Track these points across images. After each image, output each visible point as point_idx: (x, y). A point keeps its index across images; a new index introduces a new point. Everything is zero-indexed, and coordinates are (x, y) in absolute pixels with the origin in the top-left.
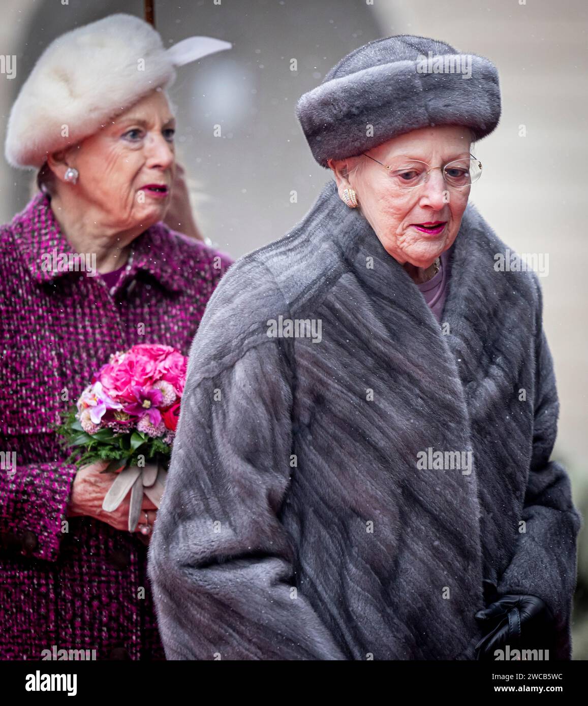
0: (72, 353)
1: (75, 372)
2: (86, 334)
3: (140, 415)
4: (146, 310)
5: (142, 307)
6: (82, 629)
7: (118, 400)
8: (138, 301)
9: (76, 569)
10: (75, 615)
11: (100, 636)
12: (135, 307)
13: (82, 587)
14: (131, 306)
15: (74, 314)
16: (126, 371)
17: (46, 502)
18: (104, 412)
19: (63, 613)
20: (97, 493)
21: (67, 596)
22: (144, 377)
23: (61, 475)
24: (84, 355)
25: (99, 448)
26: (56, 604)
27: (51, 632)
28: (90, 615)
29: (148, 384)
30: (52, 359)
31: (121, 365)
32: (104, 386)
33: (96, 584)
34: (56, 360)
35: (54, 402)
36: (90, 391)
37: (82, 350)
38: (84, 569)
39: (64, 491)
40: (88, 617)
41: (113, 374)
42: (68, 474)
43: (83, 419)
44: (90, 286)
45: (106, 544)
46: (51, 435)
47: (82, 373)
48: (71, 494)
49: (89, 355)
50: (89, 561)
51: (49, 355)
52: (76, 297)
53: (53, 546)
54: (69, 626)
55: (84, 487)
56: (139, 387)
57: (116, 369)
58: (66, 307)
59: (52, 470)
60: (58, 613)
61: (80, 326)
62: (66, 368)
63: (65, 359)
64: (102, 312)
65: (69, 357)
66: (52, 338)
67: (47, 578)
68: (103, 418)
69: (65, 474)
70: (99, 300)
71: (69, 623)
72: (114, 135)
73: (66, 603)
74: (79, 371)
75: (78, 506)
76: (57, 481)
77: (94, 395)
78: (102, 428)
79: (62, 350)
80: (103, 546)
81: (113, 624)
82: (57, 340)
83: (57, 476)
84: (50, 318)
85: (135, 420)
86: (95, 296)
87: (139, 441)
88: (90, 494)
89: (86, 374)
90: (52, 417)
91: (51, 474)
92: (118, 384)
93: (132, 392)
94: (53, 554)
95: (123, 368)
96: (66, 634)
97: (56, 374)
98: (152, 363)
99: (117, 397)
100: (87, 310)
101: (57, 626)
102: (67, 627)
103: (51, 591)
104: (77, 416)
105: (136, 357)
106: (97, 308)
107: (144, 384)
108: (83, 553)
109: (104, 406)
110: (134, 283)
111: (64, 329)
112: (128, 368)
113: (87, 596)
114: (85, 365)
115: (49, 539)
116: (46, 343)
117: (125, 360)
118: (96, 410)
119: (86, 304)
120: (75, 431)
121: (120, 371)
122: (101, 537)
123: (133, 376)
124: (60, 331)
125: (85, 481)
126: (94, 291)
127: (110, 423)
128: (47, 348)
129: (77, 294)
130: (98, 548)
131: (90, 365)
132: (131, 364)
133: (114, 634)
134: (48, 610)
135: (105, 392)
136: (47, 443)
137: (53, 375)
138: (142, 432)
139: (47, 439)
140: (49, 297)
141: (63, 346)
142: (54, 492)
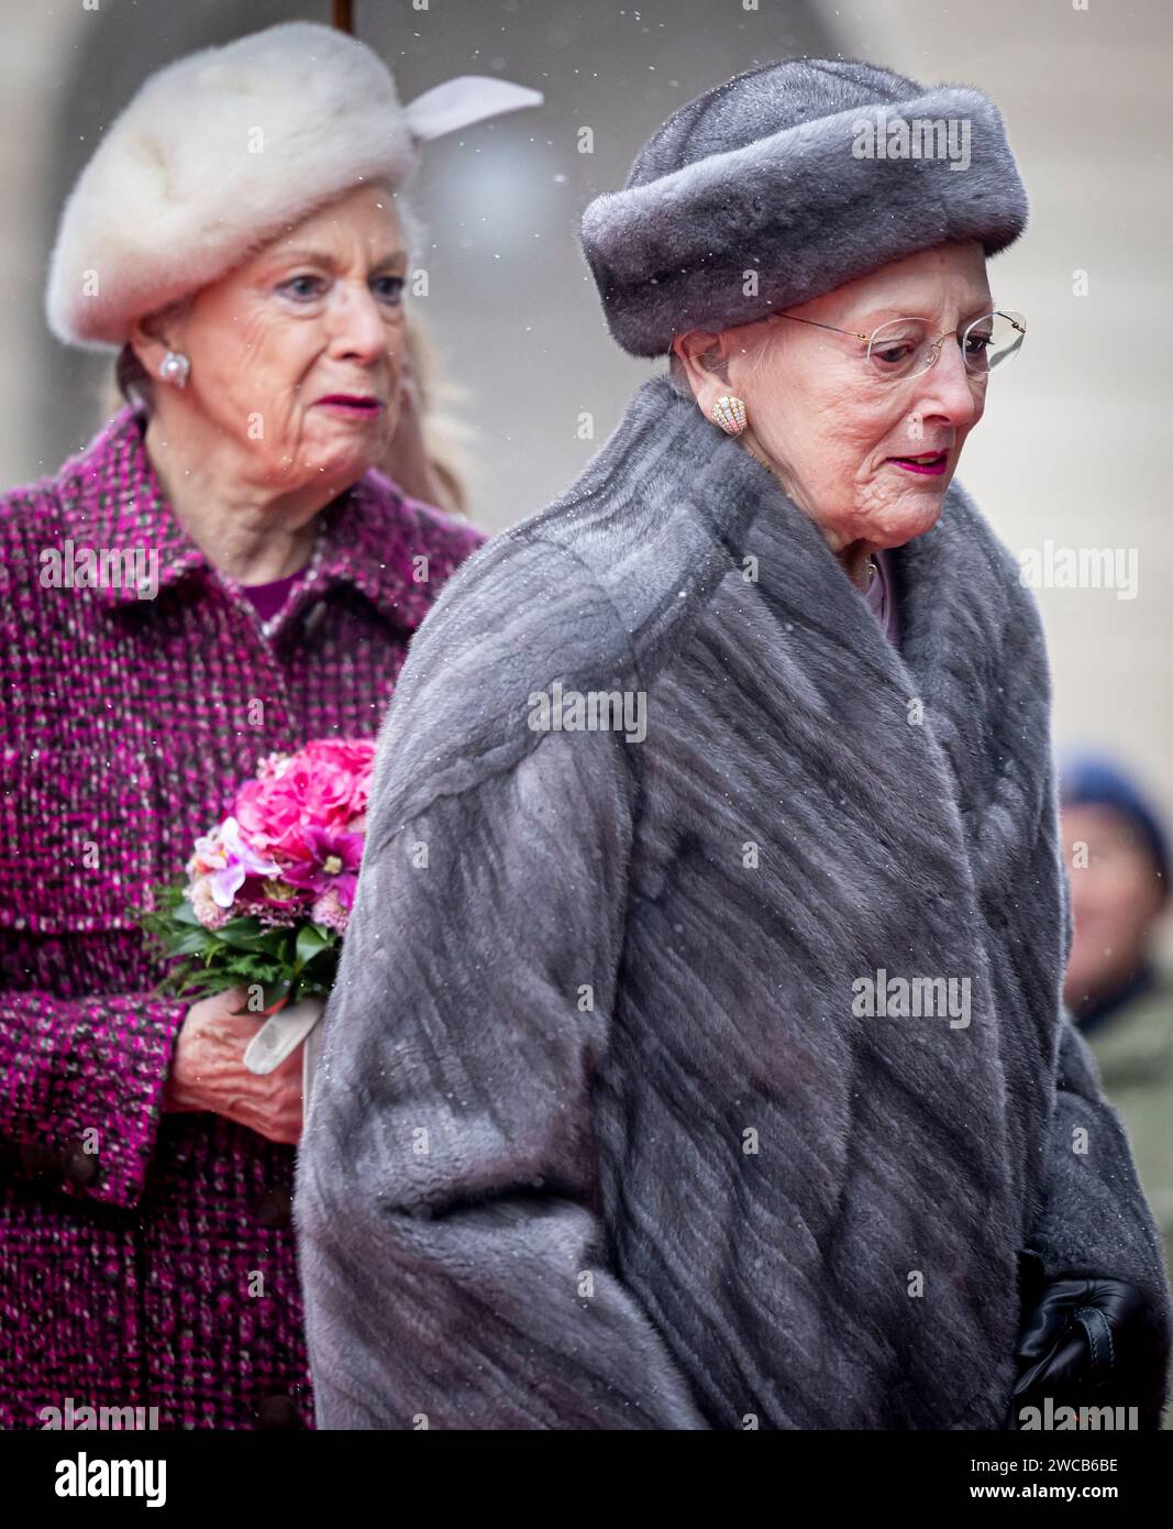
0: (181, 757)
1: (186, 798)
2: (213, 717)
3: (318, 889)
4: (348, 666)
5: (338, 660)
6: (197, 1354)
7: (272, 857)
8: (329, 649)
9: (183, 1225)
10: (180, 1324)
11: (235, 1372)
12: (323, 663)
13: (197, 1263)
14: (314, 658)
15: (188, 674)
16: (290, 794)
17: (119, 1080)
18: (239, 883)
19: (155, 1319)
20: (228, 1060)
21: (164, 1282)
22: (329, 806)
23: (153, 1020)
24: (209, 763)
25: (230, 959)
26: (140, 1300)
27: (131, 1360)
28: (213, 1325)
29: (337, 821)
30: (138, 771)
31: (280, 782)
32: (243, 828)
33: (226, 1257)
34: (146, 773)
35: (140, 863)
36: (215, 837)
37: (203, 753)
38: (200, 1226)
39: (156, 1056)
40: (208, 1329)
41: (262, 801)
42: (167, 1020)
43: (197, 897)
44: (221, 614)
45: (248, 1171)
46: (133, 935)
47: (202, 801)
48: (172, 1062)
49: (219, 763)
50: (210, 1208)
51: (132, 761)
52: (192, 637)
53: (129, 1174)
54: (169, 1347)
55: (201, 1048)
56: (316, 828)
57: (269, 789)
58: (170, 657)
59: (132, 1010)
60: (143, 1320)
61: (201, 700)
62: (169, 791)
63: (167, 771)
64: (247, 670)
65: (174, 766)
66: (139, 726)
67: (120, 1244)
68: (238, 894)
69: (160, 1020)
70: (240, 644)
71: (170, 1341)
72: (261, 283)
73: (161, 1296)
74: (197, 797)
75: (188, 1089)
76: (143, 1033)
77: (221, 847)
78: (238, 916)
79: (160, 753)
80: (241, 1177)
81: (264, 1345)
82: (149, 729)
83: (144, 1022)
84: (135, 683)
85: (308, 898)
86: (233, 635)
87: (314, 943)
88: (214, 1062)
89: (212, 804)
90: (136, 894)
91: (131, 1019)
92: (272, 821)
93: (301, 838)
94: (131, 1192)
95: (284, 788)
96: (162, 1366)
97: (145, 802)
98: (347, 776)
99: (269, 848)
100: (216, 667)
101: (143, 1347)
102: (163, 1350)
103: (130, 1271)
104: (185, 892)
105: (313, 764)
106: (238, 661)
107: (327, 822)
108: (198, 1191)
109: (240, 870)
110: (320, 608)
111: (167, 706)
112: (295, 788)
113: (207, 1284)
114: (211, 783)
115: (121, 1160)
116: (126, 737)
117: (288, 771)
118: (225, 877)
119: (214, 651)
120: (182, 925)
121: (276, 793)
122: (237, 1157)
123: (303, 804)
124: (156, 711)
125: (203, 1034)
126: (231, 625)
127: (253, 906)
128: (127, 748)
129: (195, 630)
130: (230, 1179)
131: (220, 785)
132: (301, 778)
133: (267, 1367)
134: (122, 1314)
135: (244, 840)
136: (124, 953)
137: (140, 805)
138: (322, 925)
139: (123, 942)
140: (133, 636)
141: (162, 743)
142: (138, 1057)
